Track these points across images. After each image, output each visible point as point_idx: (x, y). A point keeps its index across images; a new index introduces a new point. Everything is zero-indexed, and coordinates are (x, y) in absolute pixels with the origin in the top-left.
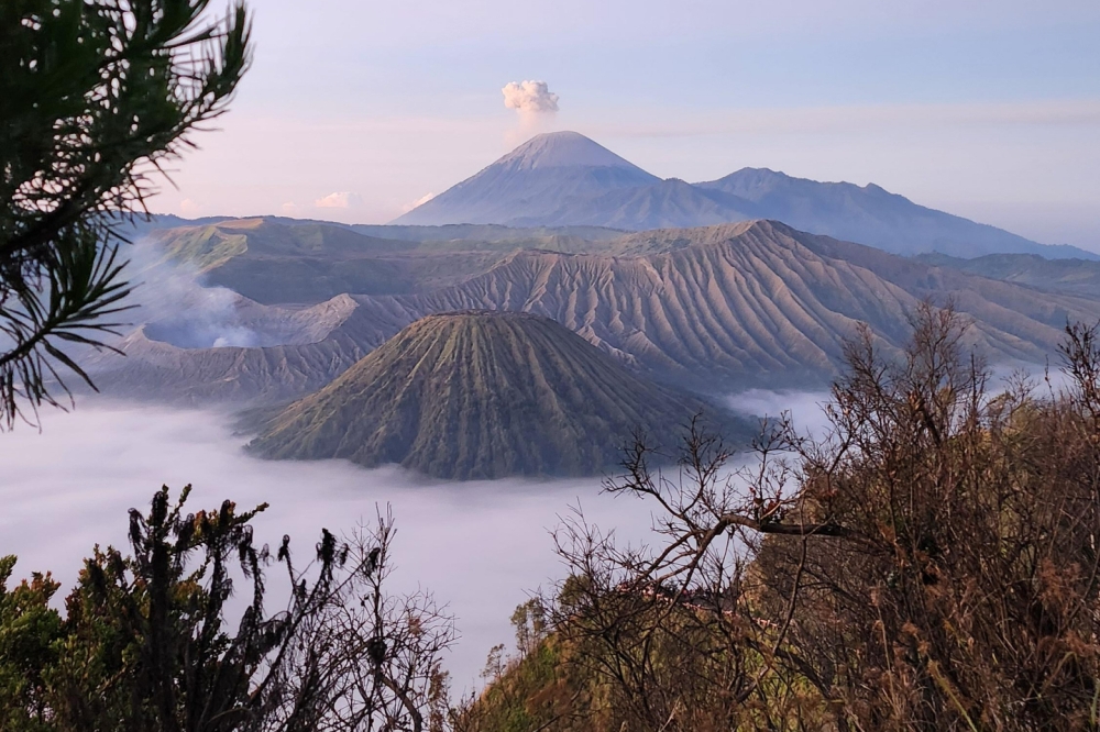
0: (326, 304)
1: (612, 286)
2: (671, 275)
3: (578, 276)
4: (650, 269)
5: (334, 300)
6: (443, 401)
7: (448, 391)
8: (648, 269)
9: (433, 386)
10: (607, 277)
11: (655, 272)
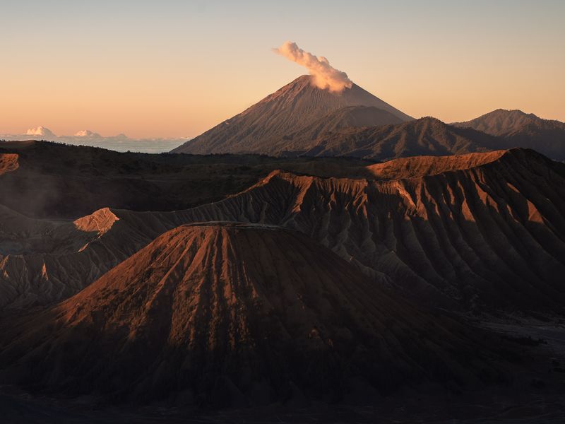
0: (87, 218)
1: (365, 207)
2: (424, 199)
3: (333, 197)
4: (403, 192)
5: (95, 214)
6: (192, 309)
7: (196, 299)
8: (400, 193)
9: (182, 294)
10: (360, 199)
11: (407, 195)
